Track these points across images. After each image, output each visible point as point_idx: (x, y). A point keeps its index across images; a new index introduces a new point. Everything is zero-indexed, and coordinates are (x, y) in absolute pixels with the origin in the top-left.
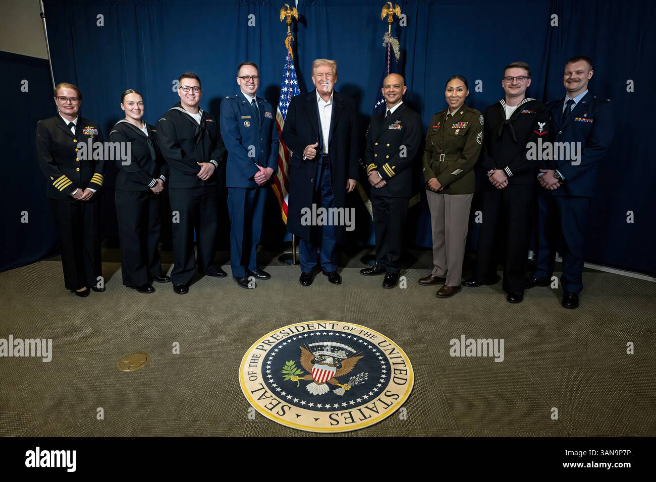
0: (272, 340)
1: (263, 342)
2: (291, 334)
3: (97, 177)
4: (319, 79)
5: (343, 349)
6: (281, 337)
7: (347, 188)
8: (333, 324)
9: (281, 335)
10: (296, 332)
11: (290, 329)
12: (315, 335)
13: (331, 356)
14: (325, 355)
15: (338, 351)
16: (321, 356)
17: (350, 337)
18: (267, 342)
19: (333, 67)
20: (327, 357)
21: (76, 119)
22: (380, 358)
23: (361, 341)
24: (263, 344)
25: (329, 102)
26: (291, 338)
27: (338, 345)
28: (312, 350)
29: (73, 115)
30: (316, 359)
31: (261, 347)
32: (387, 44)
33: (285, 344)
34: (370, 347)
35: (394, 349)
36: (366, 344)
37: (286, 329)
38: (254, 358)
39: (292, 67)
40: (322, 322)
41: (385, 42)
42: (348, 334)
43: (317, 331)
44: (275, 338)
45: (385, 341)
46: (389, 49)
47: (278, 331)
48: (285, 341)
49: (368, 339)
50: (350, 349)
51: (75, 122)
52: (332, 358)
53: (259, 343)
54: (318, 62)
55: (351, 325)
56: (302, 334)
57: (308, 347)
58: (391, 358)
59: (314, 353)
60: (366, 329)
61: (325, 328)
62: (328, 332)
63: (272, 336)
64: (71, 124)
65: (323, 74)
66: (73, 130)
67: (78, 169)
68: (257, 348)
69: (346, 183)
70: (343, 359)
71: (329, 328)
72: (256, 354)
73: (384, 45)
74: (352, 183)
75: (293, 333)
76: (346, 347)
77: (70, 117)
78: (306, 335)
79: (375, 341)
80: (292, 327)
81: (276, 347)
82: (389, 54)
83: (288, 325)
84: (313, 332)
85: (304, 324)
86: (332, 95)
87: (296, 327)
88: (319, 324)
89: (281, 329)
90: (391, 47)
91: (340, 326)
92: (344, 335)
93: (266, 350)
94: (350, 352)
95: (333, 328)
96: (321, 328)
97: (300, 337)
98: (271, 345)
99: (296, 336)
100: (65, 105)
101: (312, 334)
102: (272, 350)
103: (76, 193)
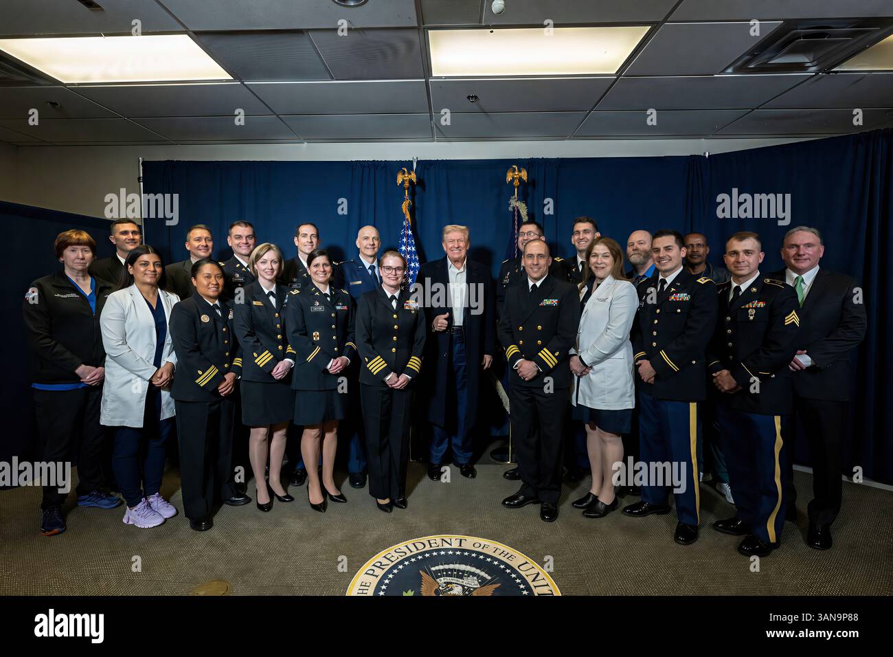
0: (385, 562)
1: (374, 565)
2: (409, 554)
3: (414, 361)
4: (450, 245)
5: (474, 574)
6: (396, 558)
7: (483, 364)
8: (461, 540)
9: (396, 555)
10: (415, 552)
11: (406, 546)
12: (439, 554)
13: (459, 584)
14: (451, 583)
15: (468, 576)
16: (448, 583)
17: (482, 557)
18: (378, 564)
19: (465, 233)
20: (454, 585)
21: (399, 291)
22: (522, 586)
23: (496, 563)
24: (374, 568)
25: (462, 269)
26: (408, 559)
27: (468, 568)
28: (436, 575)
29: (396, 287)
30: (440, 588)
31: (371, 572)
32: (514, 208)
33: (401, 567)
34: (508, 571)
35: (538, 574)
36: (502, 567)
37: (401, 546)
38: (362, 588)
39: (410, 232)
40: (447, 537)
41: (511, 206)
42: (479, 553)
43: (440, 550)
44: (389, 559)
45: (527, 563)
46: (516, 213)
47: (391, 550)
48: (401, 562)
49: (505, 559)
50: (483, 574)
51: (397, 294)
52: (460, 588)
53: (368, 566)
54: (449, 228)
55: (483, 541)
56: (423, 554)
57: (430, 571)
58: (535, 587)
59: (438, 580)
60: (502, 547)
61: (451, 545)
62: (455, 550)
63: (385, 557)
64: (393, 297)
65: (454, 240)
66: (394, 304)
67: (394, 350)
68: (366, 573)
69: (482, 359)
70: (475, 589)
71: (455, 545)
72: (365, 581)
73: (510, 209)
74: (488, 359)
75: (411, 552)
76: (478, 571)
77: (393, 289)
78: (427, 555)
79: (514, 564)
80: (409, 543)
81: (390, 571)
82: (516, 218)
83: (404, 541)
84: (436, 550)
85: (424, 540)
86: (465, 262)
87: (414, 544)
88: (442, 539)
89: (396, 547)
90: (518, 211)
91: (470, 543)
92: (474, 555)
93: (377, 576)
94: (483, 579)
95: (460, 546)
96: (446, 546)
97: (420, 557)
98: (383, 569)
99: (415, 556)
100: (390, 276)
101: (435, 554)
102: (385, 576)
103: (391, 378)
